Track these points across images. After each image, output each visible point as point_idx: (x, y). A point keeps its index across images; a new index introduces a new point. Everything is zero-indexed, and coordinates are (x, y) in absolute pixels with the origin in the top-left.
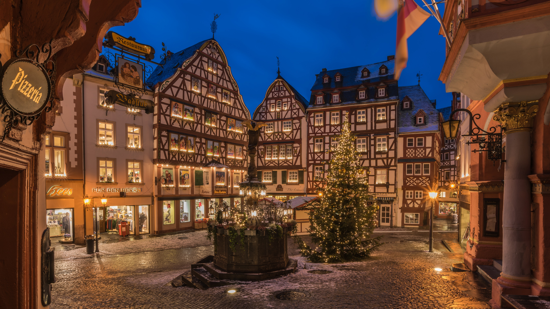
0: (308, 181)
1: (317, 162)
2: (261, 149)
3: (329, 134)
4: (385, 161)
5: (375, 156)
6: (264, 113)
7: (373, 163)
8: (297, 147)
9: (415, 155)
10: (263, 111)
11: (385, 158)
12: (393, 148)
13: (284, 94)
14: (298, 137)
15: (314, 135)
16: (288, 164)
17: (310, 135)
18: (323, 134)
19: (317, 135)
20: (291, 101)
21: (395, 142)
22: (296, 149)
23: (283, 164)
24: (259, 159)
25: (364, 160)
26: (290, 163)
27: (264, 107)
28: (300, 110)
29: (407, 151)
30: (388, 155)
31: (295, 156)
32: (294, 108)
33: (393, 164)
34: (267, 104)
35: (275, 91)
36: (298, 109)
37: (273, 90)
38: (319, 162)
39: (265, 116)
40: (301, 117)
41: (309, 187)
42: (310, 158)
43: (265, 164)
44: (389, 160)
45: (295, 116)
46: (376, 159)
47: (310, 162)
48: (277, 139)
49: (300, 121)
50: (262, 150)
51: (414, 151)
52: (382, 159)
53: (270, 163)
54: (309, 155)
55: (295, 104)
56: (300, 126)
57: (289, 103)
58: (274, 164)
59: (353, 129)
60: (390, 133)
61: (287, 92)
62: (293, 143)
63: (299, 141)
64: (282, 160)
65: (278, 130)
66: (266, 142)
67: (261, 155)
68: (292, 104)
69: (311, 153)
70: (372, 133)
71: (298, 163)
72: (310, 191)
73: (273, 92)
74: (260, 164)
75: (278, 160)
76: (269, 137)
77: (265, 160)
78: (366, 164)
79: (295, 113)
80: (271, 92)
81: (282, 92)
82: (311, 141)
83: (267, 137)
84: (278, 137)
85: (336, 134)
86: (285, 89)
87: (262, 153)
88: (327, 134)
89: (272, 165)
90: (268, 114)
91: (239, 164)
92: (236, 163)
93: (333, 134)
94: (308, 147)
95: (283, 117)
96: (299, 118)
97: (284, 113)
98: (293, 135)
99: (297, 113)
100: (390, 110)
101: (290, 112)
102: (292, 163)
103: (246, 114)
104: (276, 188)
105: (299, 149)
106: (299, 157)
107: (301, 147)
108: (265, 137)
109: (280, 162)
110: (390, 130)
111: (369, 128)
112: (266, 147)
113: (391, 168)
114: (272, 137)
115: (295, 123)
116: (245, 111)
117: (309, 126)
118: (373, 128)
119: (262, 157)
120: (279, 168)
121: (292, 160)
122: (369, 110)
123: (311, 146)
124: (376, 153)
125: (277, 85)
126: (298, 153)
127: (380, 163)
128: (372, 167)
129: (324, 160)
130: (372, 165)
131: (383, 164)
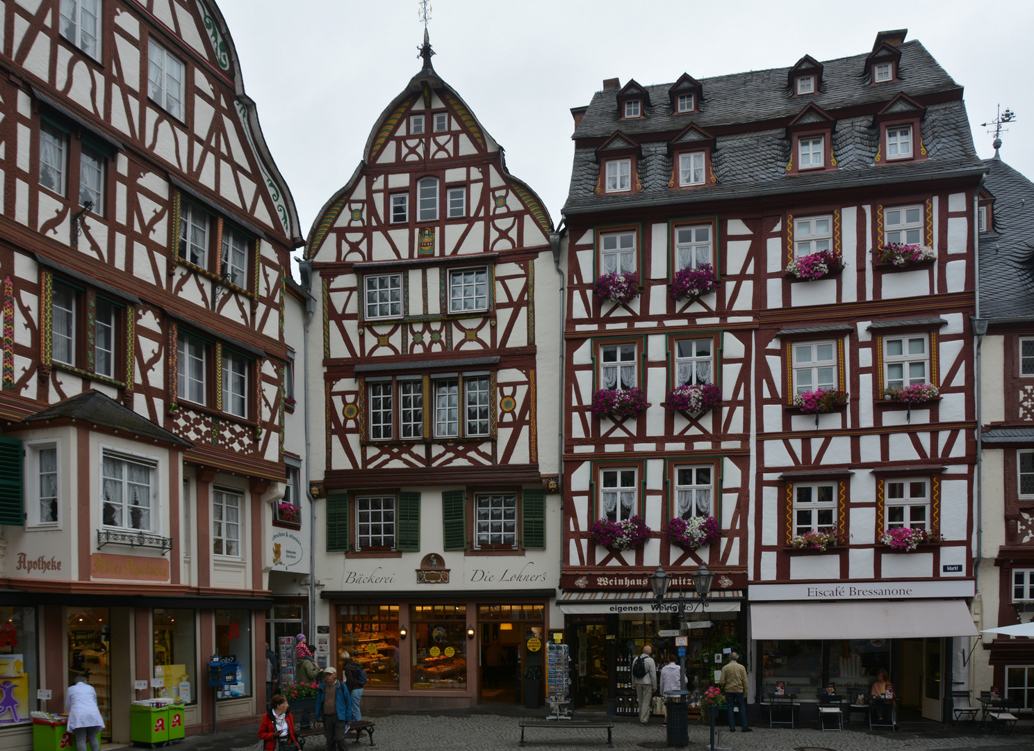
0: (566, 535)
1: (609, 448)
2: (343, 394)
3: (668, 323)
4: (925, 438)
5: (877, 418)
6: (356, 230)
7: (870, 449)
8: (514, 385)
10: (354, 224)
11: (922, 428)
12: (959, 380)
13: (450, 147)
14: (518, 339)
15: (594, 327)
16: (470, 459)
17: (579, 328)
18: (638, 325)
19: (609, 327)
20: (486, 179)
21: (967, 357)
22: (508, 391)
23: (450, 460)
24: (336, 437)
25: (828, 435)
26: (484, 455)
27: (359, 206)
28: (527, 218)
29: (1022, 396)
30: (934, 415)
31: (507, 425)
32: (499, 211)
33: (959, 450)
34: (370, 192)
35: (409, 136)
36: (518, 216)
37: (401, 132)
38: (620, 448)
39: (363, 246)
40: (534, 252)
41: (574, 561)
42: (578, 431)
43: (366, 462)
44: (944, 436)
45: (504, 245)
46: (884, 433)
47: (578, 449)
48: (418, 349)
49: (526, 268)
50: (350, 398)
52: (912, 431)
53: (386, 457)
54: (576, 415)
55: (503, 193)
56: (528, 288)
57: (476, 190)
58: (406, 461)
59: (774, 300)
60: (943, 317)
61: (463, 138)
62: (495, 367)
63: (525, 358)
64: (442, 442)
65: (425, 306)
66: (370, 359)
67: (342, 419)
68: (487, 191)
69: (581, 409)
70: (864, 318)
71: (520, 456)
72: (578, 577)
73: (400, 141)
74: (341, 462)
75: (428, 443)
76: (383, 340)
77: (364, 444)
78: (838, 453)
79: (504, 234)
80: (391, 137)
81: (442, 140)
82: (583, 354)
83: (371, 341)
84: (427, 338)
85: (700, 321)
86: (455, 126)
87: (351, 411)
88: (654, 324)
89: (396, 464)
90: (378, 236)
91: (241, 443)
92: (227, 434)
93: (684, 322)
94: (569, 380)
95: (448, 251)
96: (524, 256)
97: (453, 232)
98: (494, 329)
99: (513, 234)
100: (945, 215)
101: (479, 226)
102: (492, 457)
103: (276, 204)
104: (417, 571)
105: (522, 391)
106: (525, 429)
107: (531, 383)
108: (362, 337)
109: (437, 450)
110: (941, 301)
111: (850, 296)
112: (367, 384)
113: (952, 469)
114: (396, 340)
115: (502, 279)
116: (271, 191)
117: (571, 289)
118: (869, 297)
119: (352, 431)
120: (428, 477)
121: (493, 440)
122: (849, 215)
123: (584, 379)
124: (880, 406)
125: (419, 106)
126: (517, 411)
127: (901, 448)
128: (865, 466)
129: (641, 438)
130: (864, 458)
131: (915, 456)
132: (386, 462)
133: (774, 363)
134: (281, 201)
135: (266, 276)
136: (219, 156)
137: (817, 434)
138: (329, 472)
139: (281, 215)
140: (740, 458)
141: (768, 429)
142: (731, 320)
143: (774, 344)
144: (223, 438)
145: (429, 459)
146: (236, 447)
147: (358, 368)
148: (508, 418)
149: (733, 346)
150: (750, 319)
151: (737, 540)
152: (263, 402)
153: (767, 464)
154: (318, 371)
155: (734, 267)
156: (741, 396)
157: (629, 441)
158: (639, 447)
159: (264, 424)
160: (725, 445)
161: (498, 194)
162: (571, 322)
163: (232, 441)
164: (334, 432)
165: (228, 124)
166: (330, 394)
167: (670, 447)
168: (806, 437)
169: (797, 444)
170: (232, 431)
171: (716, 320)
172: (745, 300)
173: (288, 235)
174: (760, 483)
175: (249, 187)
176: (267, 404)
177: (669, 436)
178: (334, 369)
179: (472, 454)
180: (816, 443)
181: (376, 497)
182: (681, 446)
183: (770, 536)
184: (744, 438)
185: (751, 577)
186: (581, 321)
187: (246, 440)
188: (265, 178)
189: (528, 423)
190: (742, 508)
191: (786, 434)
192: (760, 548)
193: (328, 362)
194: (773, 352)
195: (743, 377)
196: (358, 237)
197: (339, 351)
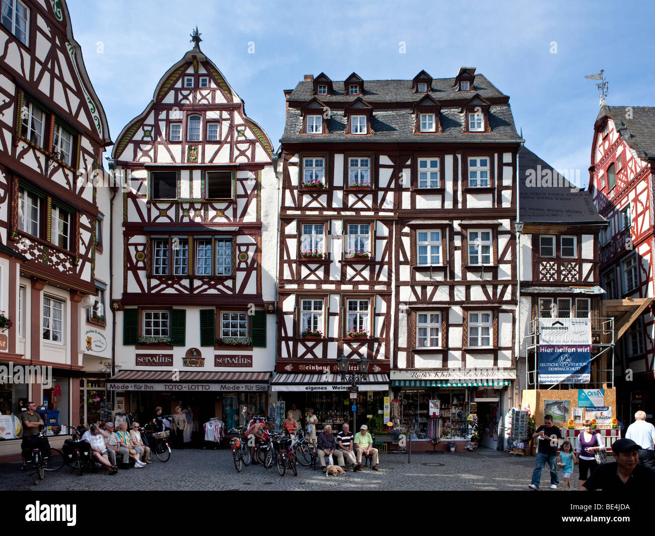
0: (279, 339)
1: (307, 286)
2: (136, 245)
3: (343, 213)
4: (490, 290)
5: (464, 276)
6: (147, 143)
7: (460, 294)
8: (248, 245)
9: (559, 277)
10: (146, 139)
11: (488, 282)
12: (508, 257)
13: (209, 97)
14: (250, 218)
15: (299, 213)
16: (219, 290)
17: (289, 212)
18: (325, 213)
19: (308, 213)
20: (232, 119)
21: (512, 243)
22: (243, 249)
23: (205, 290)
24: (130, 273)
25: (436, 285)
26: (227, 288)
27: (149, 128)
28: (257, 144)
29: (541, 268)
30: (495, 276)
31: (242, 270)
32: (240, 139)
33: (508, 296)
34: (157, 120)
35: (183, 88)
36: (252, 143)
37: (179, 85)
38: (313, 287)
39: (152, 153)
40: (261, 166)
41: (285, 354)
42: (287, 275)
43: (150, 289)
44: (500, 288)
45: (242, 160)
46: (468, 286)
47: (288, 287)
48: (186, 220)
49: (257, 175)
50: (140, 248)
51: (555, 267)
52: (484, 285)
53: (163, 286)
54: (286, 266)
55: (243, 128)
56: (257, 187)
57: (226, 125)
58: (177, 289)
59: (406, 204)
60: (500, 221)
61: (218, 93)
62: (235, 234)
63: (256, 228)
64: (201, 278)
65: (191, 193)
66: (154, 224)
67: (134, 261)
68: (231, 127)
69: (290, 262)
70: (457, 219)
71: (251, 289)
72: (287, 364)
73: (177, 91)
74: (134, 288)
75: (192, 278)
76: (163, 213)
77: (149, 277)
78: (442, 295)
79: (243, 153)
80: (172, 88)
81: (205, 92)
82: (291, 229)
83: (155, 213)
84: (192, 213)
85: (362, 213)
86: (213, 85)
87: (141, 256)
88: (335, 213)
89: (170, 291)
90: (161, 148)
91: (64, 266)
92: (54, 259)
93: (353, 213)
94: (283, 246)
95: (207, 160)
96: (255, 167)
97: (210, 149)
98: (235, 210)
99: (249, 153)
100: (501, 164)
101: (227, 147)
102: (233, 289)
103: (93, 115)
104: (183, 358)
105: (252, 249)
106: (254, 273)
107: (258, 245)
108: (149, 210)
109: (197, 283)
110: (498, 212)
111: (449, 204)
112: (151, 239)
113: (504, 307)
114: (172, 213)
115: (241, 180)
116: (90, 106)
117: (284, 189)
119: (141, 268)
120: (193, 299)
121: (233, 278)
123: (292, 244)
124: (466, 269)
125: (190, 71)
126: (249, 261)
127: (477, 294)
128: (457, 303)
129: (327, 281)
130: (457, 299)
131: (484, 298)
132: (163, 289)
133: (406, 241)
134: (96, 114)
135: (85, 160)
136: (53, 75)
137: (431, 284)
138: (125, 294)
139: (96, 123)
140: (386, 295)
141: (402, 279)
142: (381, 214)
143: (406, 230)
144: (51, 261)
145: (192, 289)
146: (61, 268)
147: (146, 229)
148: (243, 265)
149: (384, 230)
150: (392, 214)
151: (383, 344)
152: (81, 242)
153: (401, 299)
154: (119, 230)
155: (383, 183)
156: (386, 259)
157: (319, 282)
158: (325, 287)
159: (81, 256)
160: (377, 288)
161: (239, 128)
162: (284, 208)
163: (57, 264)
164: (129, 269)
166: (127, 245)
167: (344, 287)
168: (424, 286)
169: (419, 289)
170: (58, 257)
171: (372, 213)
172: (389, 202)
173: (101, 136)
174: (397, 311)
175: (75, 101)
176: (83, 243)
177: (343, 281)
178: (130, 229)
179: (220, 287)
180: (430, 289)
181: (156, 311)
182: (349, 287)
183: (403, 342)
184: (388, 284)
185: (392, 366)
186: (290, 208)
187: (68, 265)
188: (86, 97)
189: (255, 269)
190: (386, 325)
191: (413, 284)
192: (397, 349)
193: (126, 224)
194: (406, 235)
195: (388, 247)
196: (148, 147)
197: (134, 218)
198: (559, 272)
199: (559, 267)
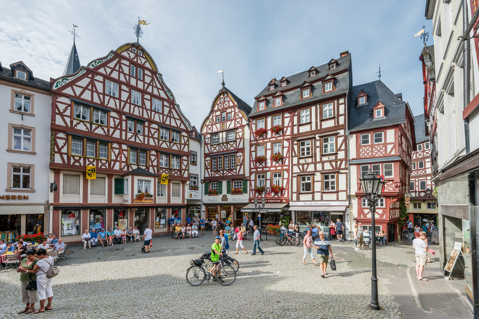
0: (250, 190)
1: (259, 170)
2: (207, 161)
3: (271, 140)
4: (334, 163)
5: (321, 159)
7: (319, 167)
8: (240, 156)
9: (372, 154)
10: (210, 124)
11: (333, 161)
12: (343, 147)
13: (228, 105)
14: (241, 146)
15: (255, 142)
18: (265, 141)
19: (259, 141)
20: (235, 111)
21: (346, 141)
22: (239, 158)
23: (228, 174)
24: (206, 170)
25: (308, 164)
26: (234, 172)
27: (210, 120)
28: (243, 118)
29: (361, 150)
30: (336, 158)
31: (239, 165)
32: (237, 117)
33: (343, 166)
34: (213, 116)
35: (220, 103)
36: (241, 118)
38: (261, 170)
39: (211, 129)
40: (244, 126)
41: (251, 196)
42: (252, 166)
43: (211, 175)
44: (339, 163)
45: (238, 125)
46: (323, 163)
47: (252, 170)
48: (221, 150)
49: (243, 130)
50: (209, 162)
51: (370, 149)
52: (330, 162)
53: (215, 174)
54: (252, 162)
55: (238, 113)
56: (243, 134)
57: (233, 113)
59: (295, 132)
60: (339, 131)
61: (230, 102)
62: (237, 152)
63: (242, 150)
64: (226, 170)
65: (223, 140)
66: (212, 153)
67: (207, 166)
68: (235, 113)
69: (253, 161)
70: (317, 133)
71: (241, 173)
72: (252, 200)
73: (218, 105)
74: (207, 175)
75: (223, 171)
76: (215, 149)
77: (211, 171)
78: (311, 168)
79: (238, 123)
80: (216, 104)
81: (226, 103)
82: (253, 149)
83: (213, 149)
84: (223, 147)
85: (278, 138)
86: (229, 99)
87: (209, 164)
88: (268, 140)
89: (217, 175)
90: (214, 126)
91: (177, 174)
92: (173, 173)
93: (275, 139)
94: (251, 154)
95: (227, 128)
96: (242, 127)
97: (228, 123)
98: (236, 144)
99: (240, 122)
100: (338, 105)
101: (233, 121)
102: (236, 173)
103: (186, 124)
104: (222, 199)
105: (242, 157)
106: (242, 166)
107: (244, 156)
108: (211, 148)
109: (225, 172)
110: (338, 127)
111: (314, 128)
112: (212, 158)
113: (341, 171)
114: (217, 148)
115: (238, 133)
116: (185, 122)
117: (250, 134)
118: (319, 128)
119: (209, 169)
120: (224, 178)
121: (236, 169)
122: (313, 108)
123: (253, 154)
124: (322, 155)
125: (222, 96)
126: (241, 162)
127: (327, 166)
128: (318, 171)
129: (266, 167)
130: (318, 169)
131: (331, 168)
133: (296, 147)
134: (187, 123)
135: (184, 139)
136: (170, 117)
137: (306, 164)
138: (205, 177)
139: (187, 126)
140: (288, 171)
141: (294, 163)
142: (285, 137)
143: (296, 142)
144: (172, 173)
145: (223, 174)
146: (176, 175)
147: (210, 155)
148: (239, 164)
149: (286, 144)
150: (290, 137)
151: (287, 191)
152: (183, 165)
153: (294, 172)
154: (203, 156)
155: (286, 125)
156: (288, 156)
157: (263, 168)
158: (265, 169)
159: (183, 170)
160: (284, 168)
162: (251, 141)
163: (175, 174)
164: (206, 169)
165: (173, 110)
166: (205, 161)
167: (272, 169)
168: (303, 165)
169: (301, 167)
170: (175, 172)
171: (282, 138)
172: (289, 132)
173: (190, 130)
174: (292, 177)
175: (179, 122)
177: (272, 166)
178: (206, 155)
179: (232, 172)
180: (305, 166)
181: (215, 182)
182: (274, 169)
183: (295, 190)
184: (289, 166)
185: (290, 200)
186: (253, 141)
187: (178, 173)
188: (183, 119)
189: (243, 165)
190: (288, 183)
191: (298, 164)
192: (292, 193)
193: (205, 154)
194: (296, 144)
195: (288, 151)
196: (210, 126)
197: (207, 152)
198: (372, 151)
199: (372, 149)
